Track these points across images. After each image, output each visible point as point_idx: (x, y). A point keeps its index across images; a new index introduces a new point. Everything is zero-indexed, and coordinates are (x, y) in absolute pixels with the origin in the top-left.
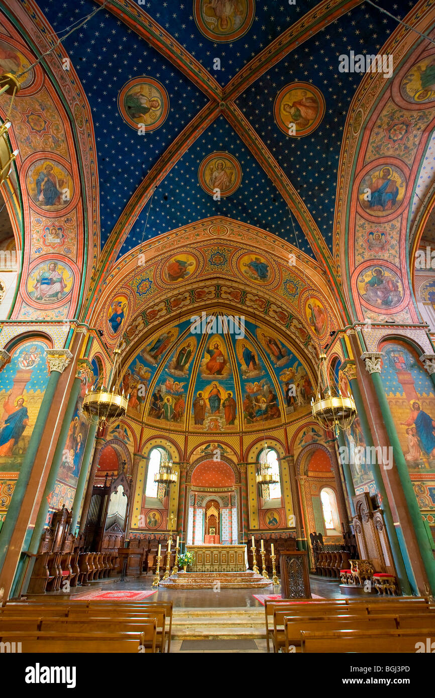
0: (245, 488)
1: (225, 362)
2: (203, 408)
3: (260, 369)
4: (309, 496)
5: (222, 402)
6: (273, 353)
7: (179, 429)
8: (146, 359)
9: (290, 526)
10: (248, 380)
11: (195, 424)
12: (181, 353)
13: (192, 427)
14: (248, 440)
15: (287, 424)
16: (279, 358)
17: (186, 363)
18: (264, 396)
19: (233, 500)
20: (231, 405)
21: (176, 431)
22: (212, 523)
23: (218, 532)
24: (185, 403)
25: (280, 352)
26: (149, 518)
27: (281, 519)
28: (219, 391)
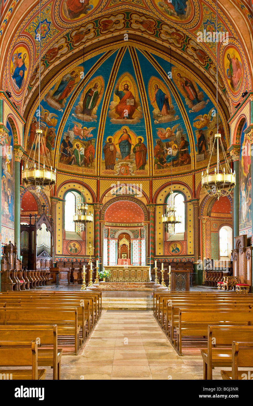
0: (153, 225)
1: (135, 106)
2: (113, 153)
3: (173, 113)
4: (208, 232)
5: (132, 147)
6: (188, 97)
7: (91, 174)
8: (51, 105)
9: (189, 254)
10: (160, 125)
11: (106, 169)
12: (88, 96)
13: (103, 171)
14: (157, 184)
15: (196, 171)
16: (194, 103)
17: (93, 106)
18: (176, 142)
19: (142, 233)
20: (142, 150)
21: (88, 176)
22: (124, 250)
23: (129, 257)
24: (95, 148)
25: (196, 96)
26: (70, 247)
27: (182, 248)
28: (129, 135)
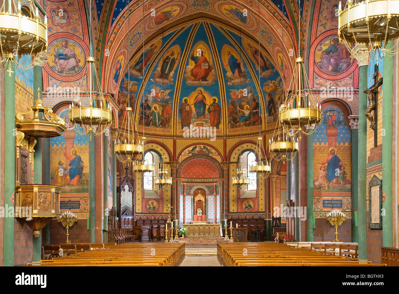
0: (227, 183)
1: (210, 69)
2: (189, 113)
3: (245, 77)
4: (278, 190)
5: (207, 107)
6: (258, 64)
7: (168, 134)
9: (260, 211)
10: (233, 87)
11: (182, 128)
12: (165, 62)
13: (179, 131)
14: (231, 143)
16: (263, 69)
17: (170, 71)
18: (248, 103)
19: (217, 189)
20: (216, 110)
21: (165, 136)
23: (205, 212)
24: (171, 109)
26: (149, 205)
27: (255, 205)
28: (204, 96)
